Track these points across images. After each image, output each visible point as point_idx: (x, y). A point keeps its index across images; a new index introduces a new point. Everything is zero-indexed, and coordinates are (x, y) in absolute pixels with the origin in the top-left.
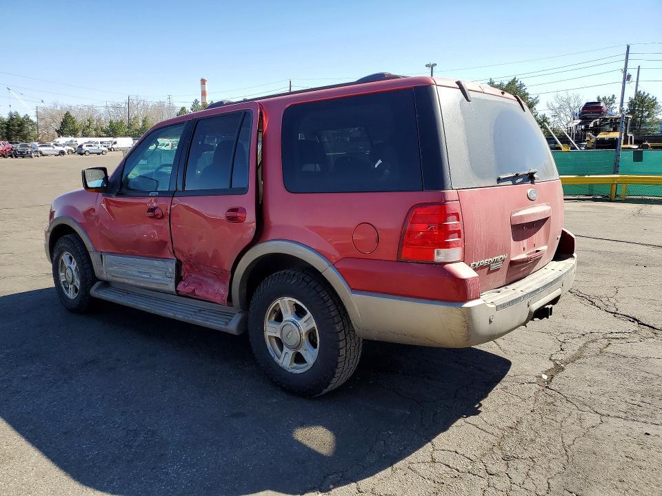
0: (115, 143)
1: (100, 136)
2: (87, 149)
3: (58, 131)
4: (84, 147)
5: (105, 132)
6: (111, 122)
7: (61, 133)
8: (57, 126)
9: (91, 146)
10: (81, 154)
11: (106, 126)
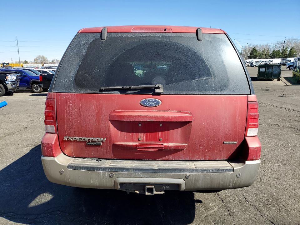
0: (272, 61)
1: (267, 58)
2: (255, 64)
3: (248, 57)
4: (254, 63)
5: (270, 56)
6: (273, 51)
7: (250, 57)
8: (249, 54)
9: (257, 63)
10: (252, 67)
11: (271, 53)
